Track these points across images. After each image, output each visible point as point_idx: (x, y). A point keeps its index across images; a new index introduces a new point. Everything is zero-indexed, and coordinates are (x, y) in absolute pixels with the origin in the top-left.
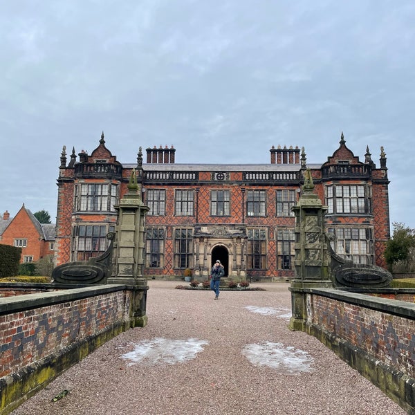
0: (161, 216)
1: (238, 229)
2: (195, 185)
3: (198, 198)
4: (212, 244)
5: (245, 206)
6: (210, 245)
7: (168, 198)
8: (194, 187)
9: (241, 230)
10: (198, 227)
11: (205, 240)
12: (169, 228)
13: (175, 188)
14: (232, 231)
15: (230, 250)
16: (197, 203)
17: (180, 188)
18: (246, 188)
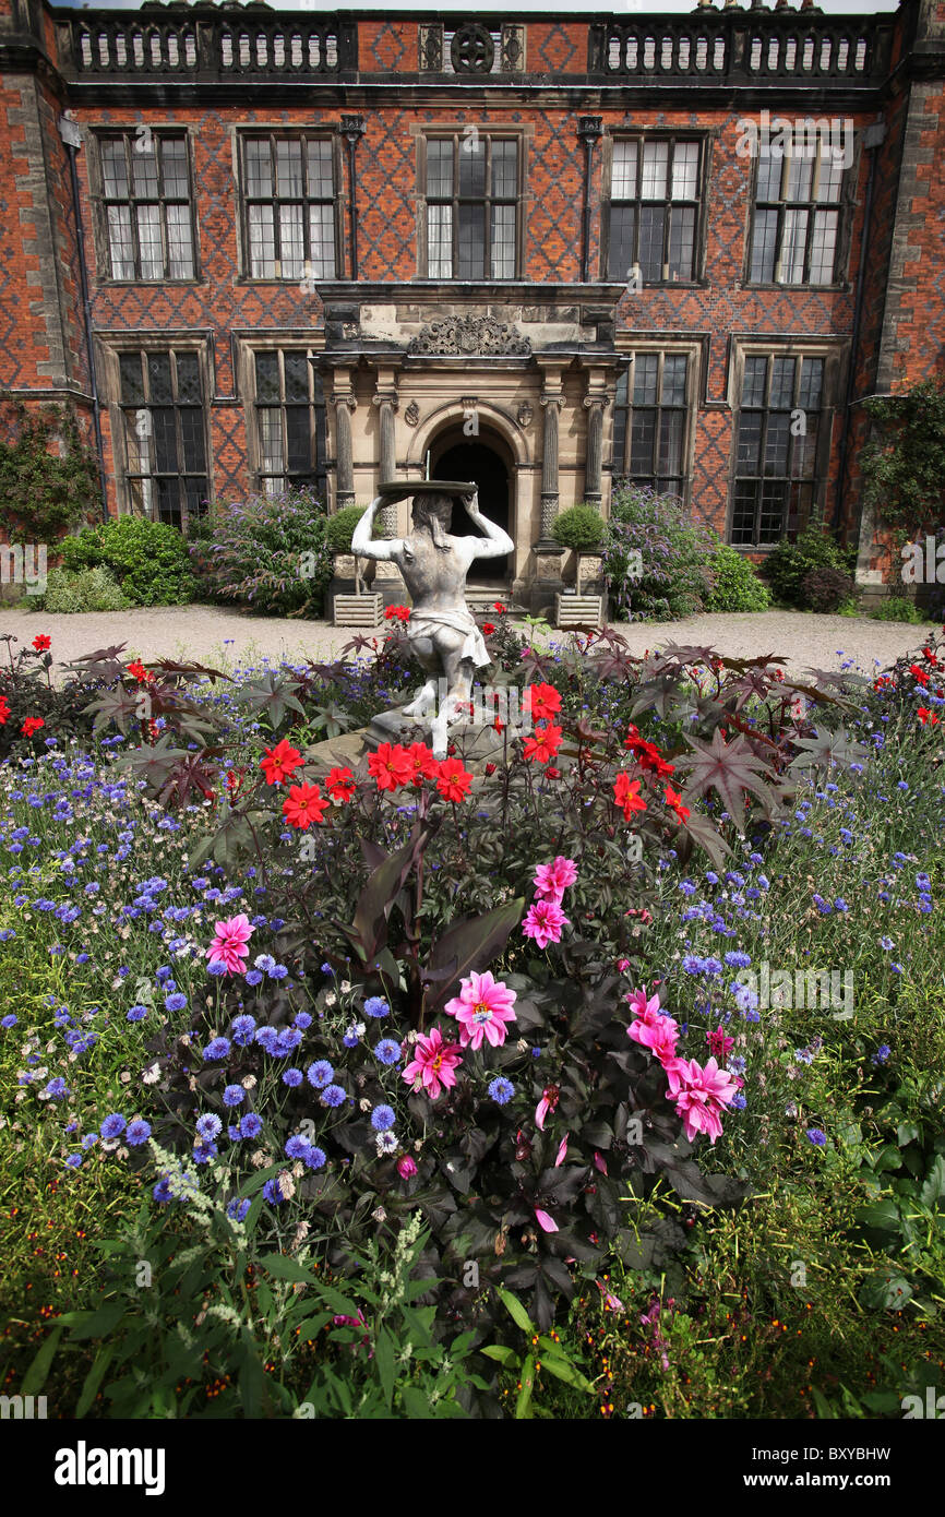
0: (178, 284)
1: (569, 318)
2: (339, 99)
3: (352, 180)
4: (426, 404)
5: (596, 226)
6: (413, 411)
7: (205, 180)
8: (334, 117)
9: (586, 323)
10: (341, 306)
11: (385, 381)
12: (222, 346)
13: (234, 122)
14: (539, 331)
15: (524, 441)
16: (353, 211)
17: (261, 119)
18: (610, 119)
